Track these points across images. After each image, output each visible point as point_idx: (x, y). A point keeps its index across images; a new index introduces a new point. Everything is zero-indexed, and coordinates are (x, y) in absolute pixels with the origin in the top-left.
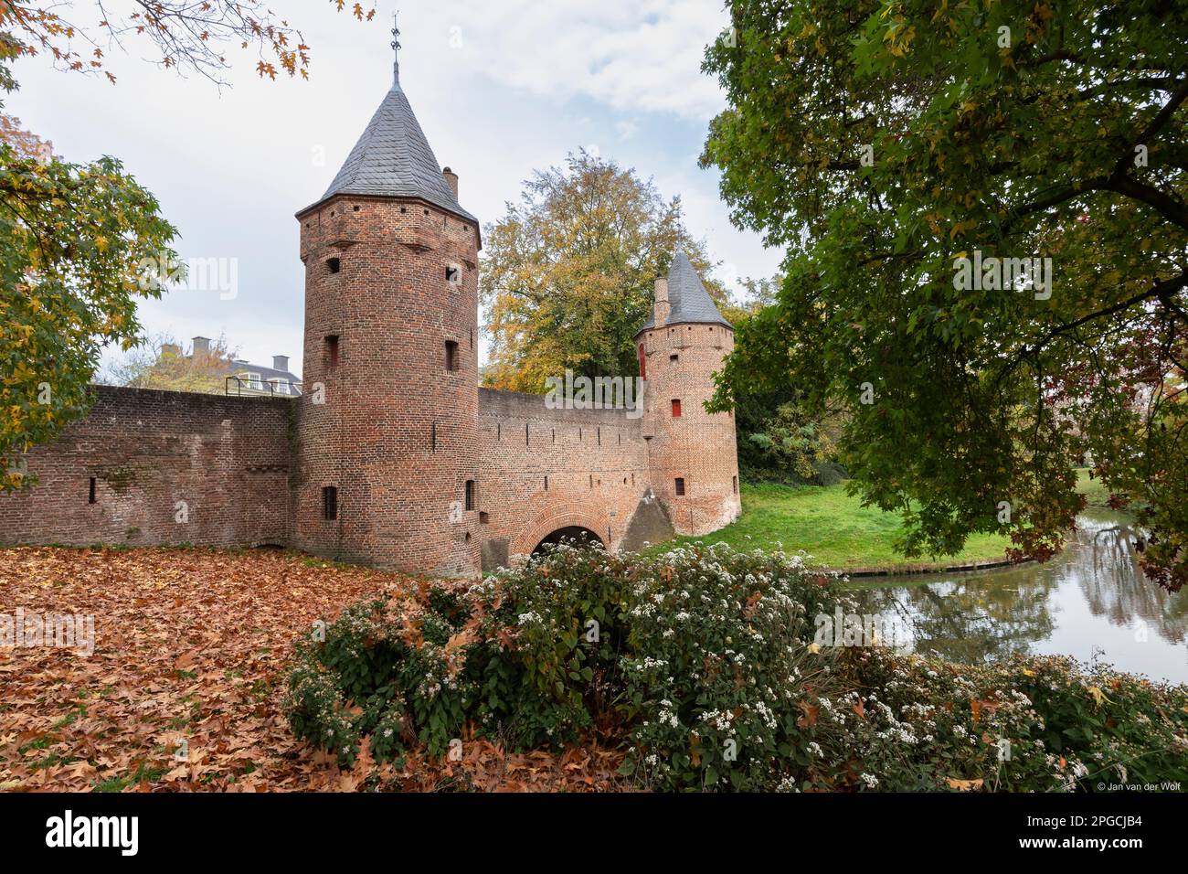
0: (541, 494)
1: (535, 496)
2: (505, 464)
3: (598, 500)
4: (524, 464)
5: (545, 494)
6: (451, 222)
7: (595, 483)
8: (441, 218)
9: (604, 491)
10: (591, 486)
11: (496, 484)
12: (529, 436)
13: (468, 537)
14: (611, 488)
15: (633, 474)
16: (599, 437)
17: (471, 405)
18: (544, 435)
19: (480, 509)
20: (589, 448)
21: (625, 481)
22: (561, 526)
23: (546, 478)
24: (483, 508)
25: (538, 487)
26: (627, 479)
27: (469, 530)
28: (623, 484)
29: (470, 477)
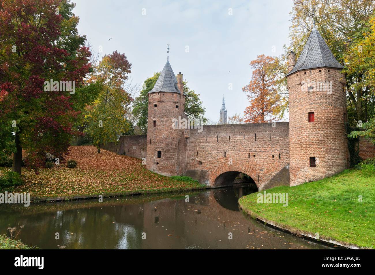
0: (222, 158)
1: (220, 159)
2: (209, 148)
3: (253, 163)
4: (216, 148)
5: (225, 158)
6: (155, 94)
7: (251, 156)
8: (153, 95)
9: (257, 160)
10: (249, 157)
11: (205, 154)
12: (219, 139)
13: (158, 163)
14: (262, 159)
15: (280, 154)
16: (256, 137)
17: (160, 134)
18: (225, 138)
19: (199, 161)
20: (249, 142)
21: (273, 156)
22: (231, 171)
23: (225, 153)
24: (200, 161)
25: (221, 156)
26: (275, 156)
27: (158, 162)
28: (271, 158)
29: (159, 150)
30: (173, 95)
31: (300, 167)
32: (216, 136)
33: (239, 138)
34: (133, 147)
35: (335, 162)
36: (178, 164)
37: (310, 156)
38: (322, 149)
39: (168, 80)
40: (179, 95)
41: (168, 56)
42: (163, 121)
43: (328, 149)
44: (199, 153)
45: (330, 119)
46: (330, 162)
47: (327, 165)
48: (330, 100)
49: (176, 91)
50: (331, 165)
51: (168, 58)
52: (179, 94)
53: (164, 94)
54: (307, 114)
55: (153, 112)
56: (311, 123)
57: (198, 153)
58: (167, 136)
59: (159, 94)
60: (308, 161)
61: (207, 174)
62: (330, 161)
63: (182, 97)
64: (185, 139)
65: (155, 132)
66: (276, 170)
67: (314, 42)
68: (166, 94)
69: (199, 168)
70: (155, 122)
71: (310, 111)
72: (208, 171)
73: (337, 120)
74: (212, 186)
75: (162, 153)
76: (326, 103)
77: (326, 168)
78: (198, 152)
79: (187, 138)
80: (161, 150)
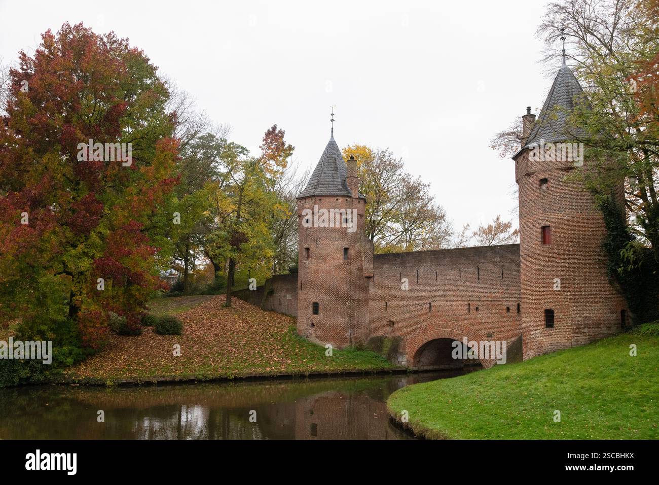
0: (426, 314)
1: (422, 315)
3: (475, 323)
4: (415, 295)
5: (429, 314)
7: (473, 309)
9: (482, 316)
10: (469, 311)
11: (398, 306)
12: (419, 278)
13: (313, 325)
14: (489, 315)
15: (519, 305)
16: (478, 273)
17: (316, 271)
18: (429, 276)
19: (389, 319)
20: (468, 283)
21: (508, 309)
22: (440, 337)
23: (430, 304)
24: (391, 319)
25: (424, 310)
26: (511, 308)
27: (314, 322)
28: (504, 313)
29: (315, 301)
30: (337, 200)
31: (531, 328)
32: (415, 272)
33: (453, 274)
34: (288, 296)
35: (589, 318)
36: (353, 326)
37: (545, 307)
38: (564, 295)
39: (331, 172)
40: (349, 199)
41: (332, 129)
42: (321, 249)
43: (575, 295)
44: (388, 304)
45: (579, 238)
46: (579, 319)
47: (575, 324)
48: (577, 202)
49: (342, 193)
50: (581, 325)
51: (332, 132)
52: (350, 197)
53: (320, 200)
54: (539, 230)
55: (304, 233)
56: (546, 247)
57: (386, 306)
58: (328, 275)
59: (312, 200)
60: (543, 317)
61: (402, 343)
62: (580, 316)
63: (356, 202)
64: (365, 280)
65: (308, 269)
66: (512, 336)
67: (559, 92)
68: (324, 198)
69: (388, 333)
70: (308, 249)
71: (543, 224)
72: (403, 339)
73: (594, 238)
74: (412, 367)
75: (320, 306)
76: (571, 209)
77: (572, 329)
78: (386, 303)
79: (369, 278)
80: (317, 301)
